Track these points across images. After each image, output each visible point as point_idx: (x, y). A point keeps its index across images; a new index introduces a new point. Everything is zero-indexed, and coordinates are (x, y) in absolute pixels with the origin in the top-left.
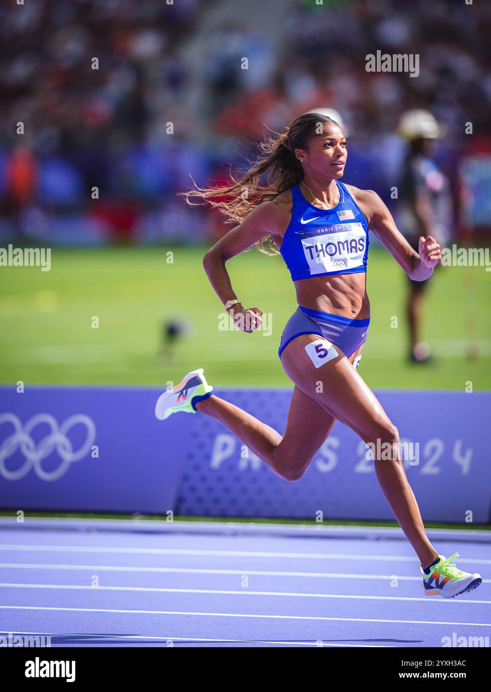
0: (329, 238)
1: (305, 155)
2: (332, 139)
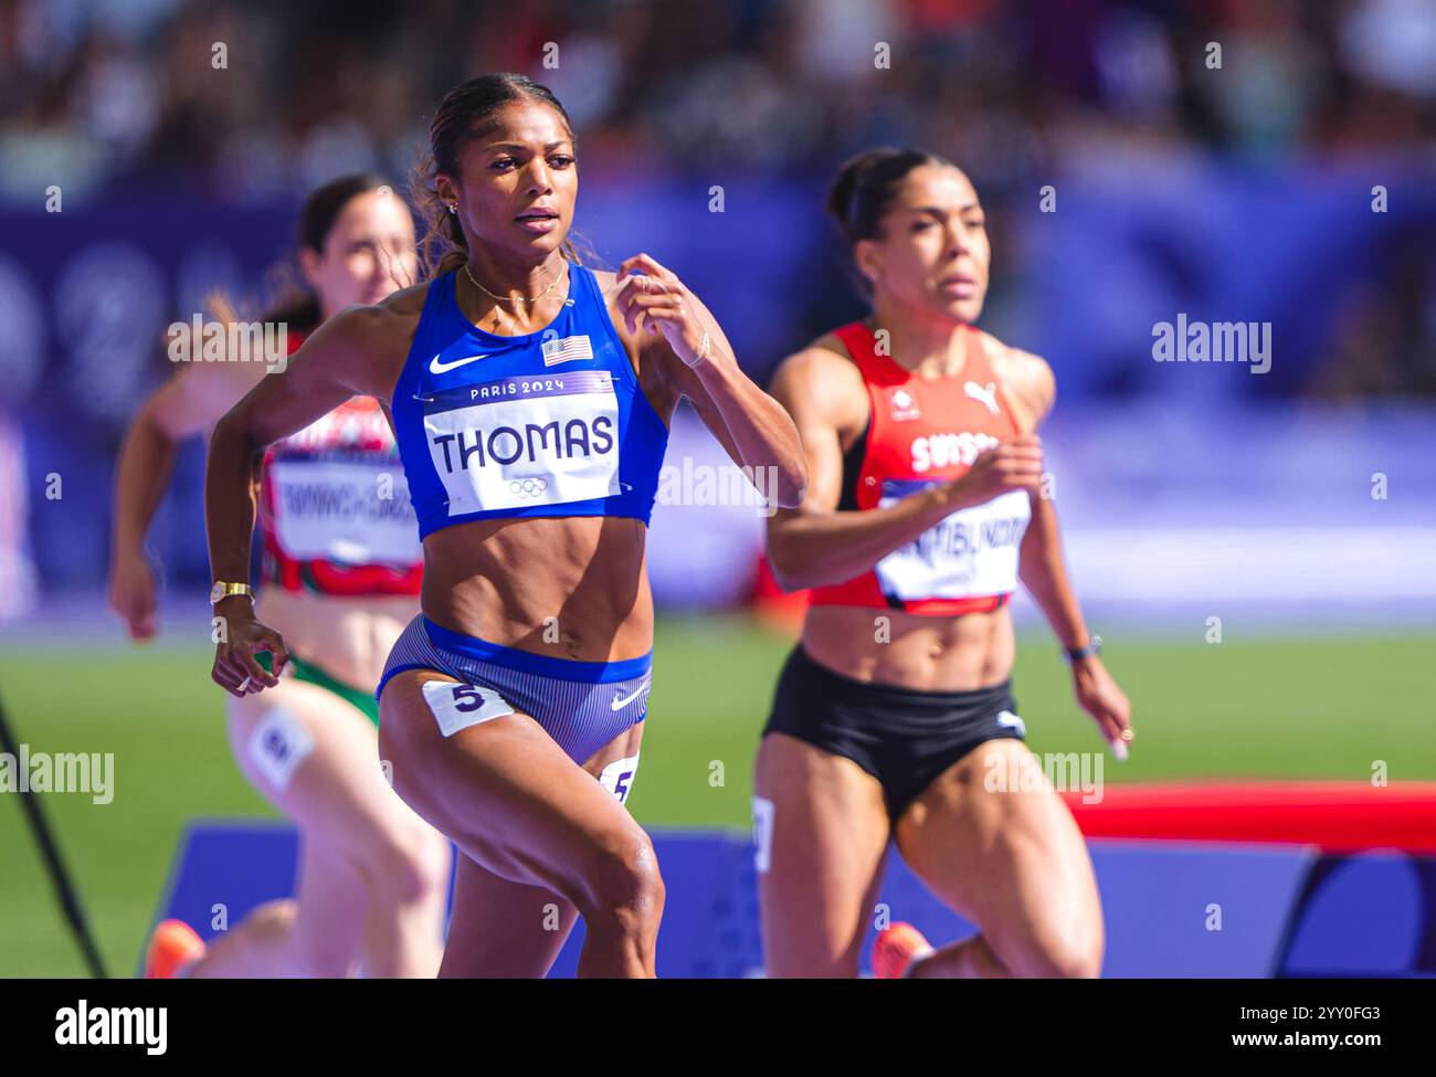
0: (501, 415)
1: (454, 191)
2: (517, 147)
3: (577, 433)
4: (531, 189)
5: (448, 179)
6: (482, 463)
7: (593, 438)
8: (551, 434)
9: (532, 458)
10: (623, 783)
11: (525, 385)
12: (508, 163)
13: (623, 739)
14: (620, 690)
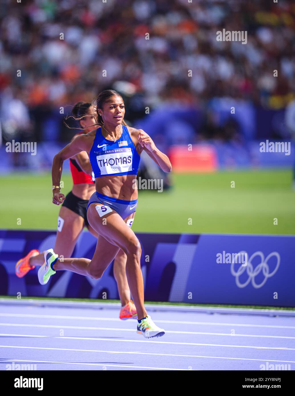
0: (111, 156)
1: (102, 112)
2: (114, 104)
3: (125, 159)
4: (117, 112)
5: (100, 110)
6: (107, 165)
7: (128, 160)
8: (120, 160)
9: (117, 164)
10: (131, 223)
11: (115, 151)
12: (113, 107)
13: (132, 215)
14: (132, 206)
